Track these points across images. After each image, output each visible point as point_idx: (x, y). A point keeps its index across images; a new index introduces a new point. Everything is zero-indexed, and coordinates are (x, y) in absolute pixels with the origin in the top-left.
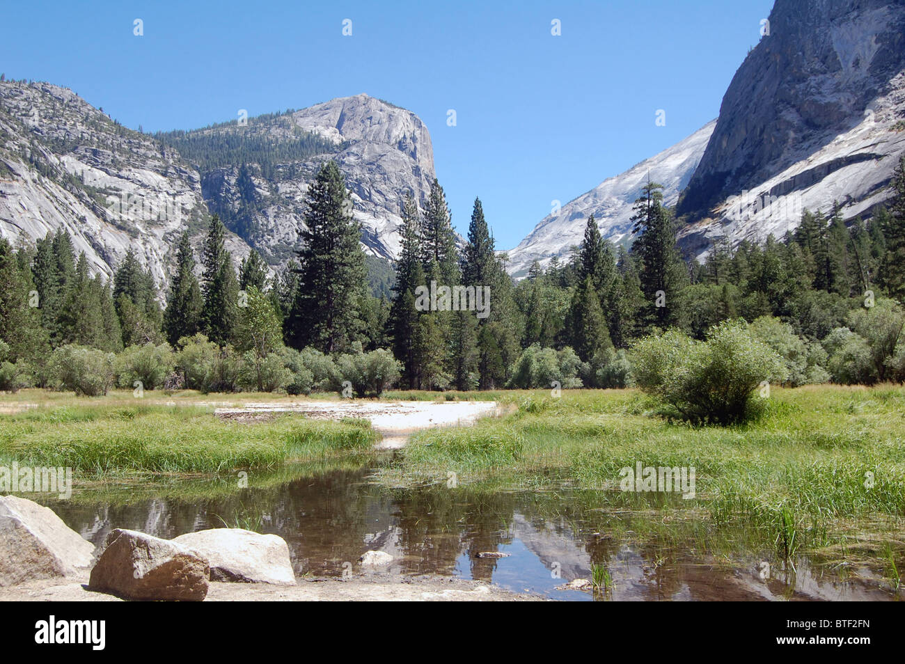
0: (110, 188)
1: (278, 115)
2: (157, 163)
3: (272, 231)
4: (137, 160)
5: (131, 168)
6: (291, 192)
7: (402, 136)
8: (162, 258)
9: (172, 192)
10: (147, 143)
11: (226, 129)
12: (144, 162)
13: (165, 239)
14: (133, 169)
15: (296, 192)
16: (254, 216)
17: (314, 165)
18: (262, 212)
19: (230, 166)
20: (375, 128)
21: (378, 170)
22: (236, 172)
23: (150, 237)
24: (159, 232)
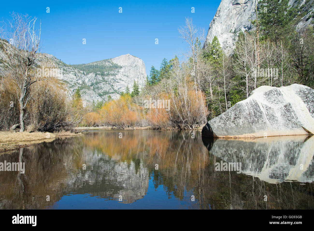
1: (108, 59)
2: (73, 73)
3: (102, 88)
4: (68, 72)
5: (66, 74)
6: (108, 79)
7: (137, 64)
9: (76, 80)
11: (95, 63)
12: (70, 73)
13: (73, 91)
16: (98, 85)
17: (114, 72)
18: (100, 84)
19: (93, 73)
20: (131, 62)
21: (129, 73)
22: (95, 74)
23: (70, 91)
24: (72, 89)
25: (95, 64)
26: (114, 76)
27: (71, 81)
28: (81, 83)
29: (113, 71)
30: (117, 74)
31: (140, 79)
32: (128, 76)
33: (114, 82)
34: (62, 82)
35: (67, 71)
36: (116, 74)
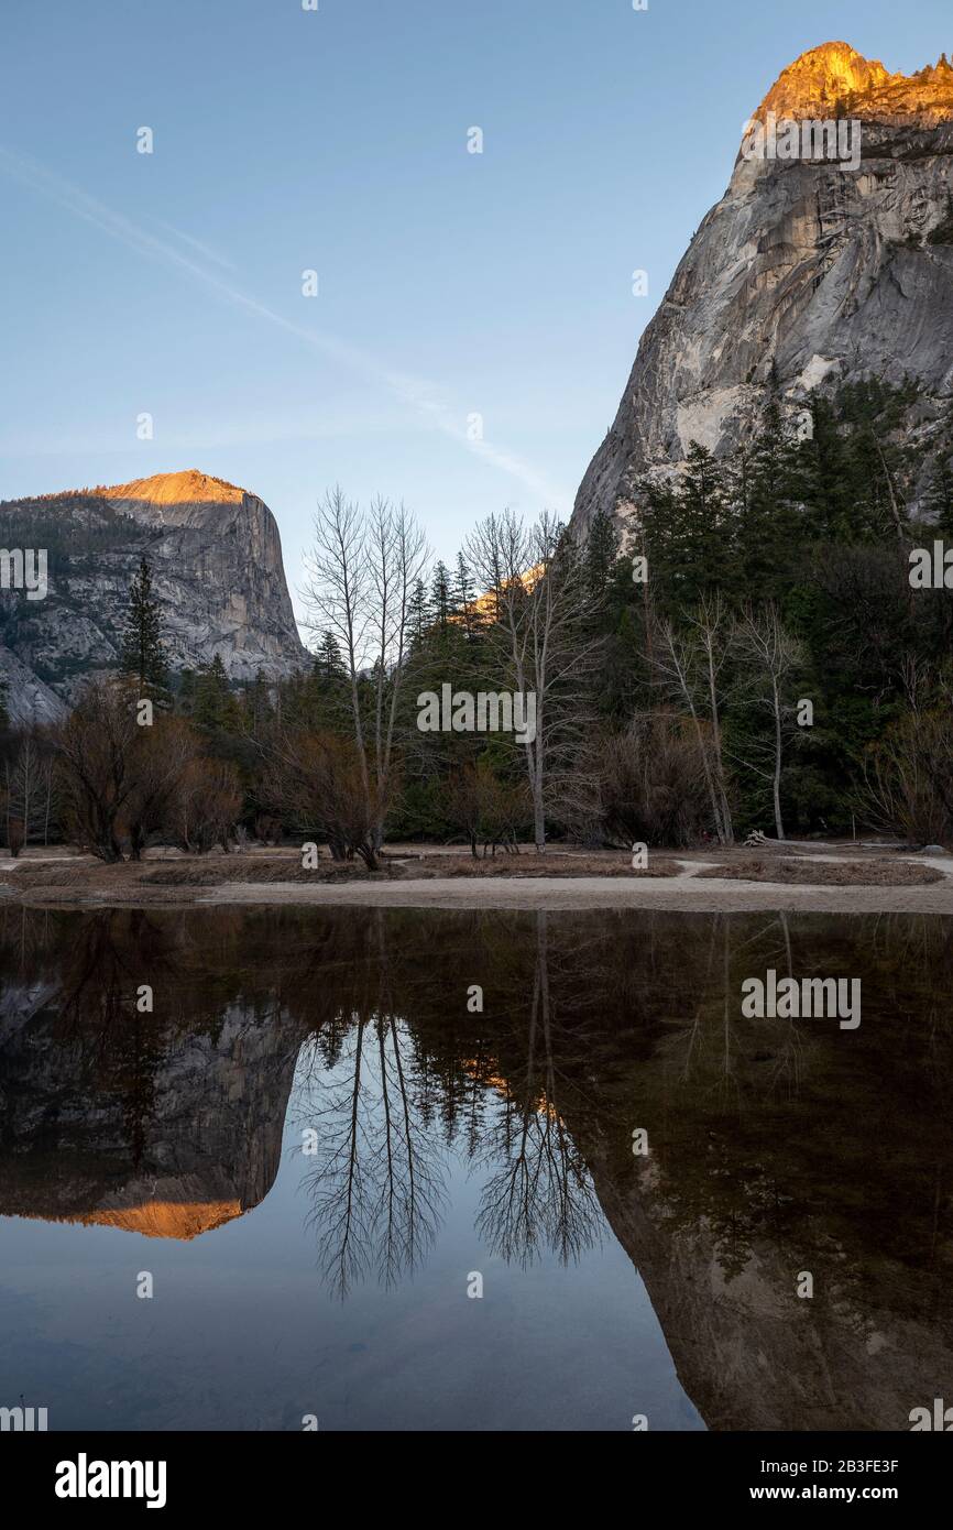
1: (84, 494)
3: (55, 638)
6: (85, 591)
15: (92, 591)
16: (33, 620)
17: (115, 558)
21: (199, 566)
26: (122, 580)
29: (116, 552)
31: (258, 599)
32: (191, 583)
33: (118, 608)
36: (130, 570)
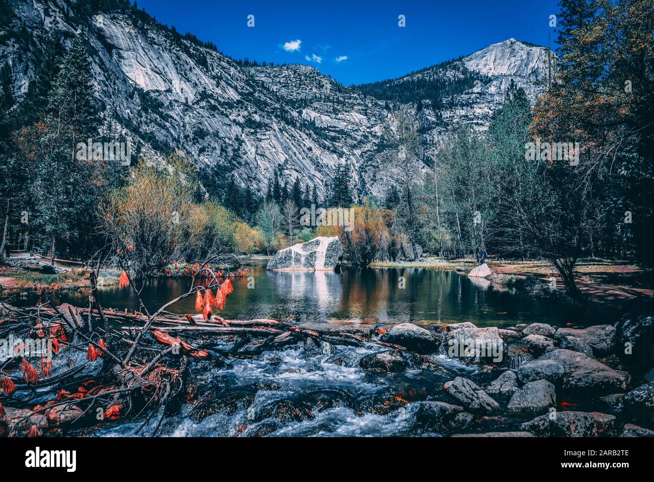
0: (330, 127)
2: (360, 107)
4: (348, 107)
5: (344, 112)
6: (450, 117)
7: (536, 67)
8: (357, 168)
9: (368, 125)
10: (355, 95)
12: (352, 108)
13: (361, 156)
14: (345, 113)
15: (454, 116)
16: (424, 135)
17: (467, 97)
18: (429, 132)
19: (411, 103)
20: (518, 63)
22: (416, 106)
23: (352, 156)
24: (358, 152)
25: (419, 78)
26: (469, 109)
27: (356, 130)
28: (379, 134)
29: (466, 94)
30: (478, 100)
33: (468, 124)
34: (333, 134)
35: (345, 105)
36: (473, 103)
